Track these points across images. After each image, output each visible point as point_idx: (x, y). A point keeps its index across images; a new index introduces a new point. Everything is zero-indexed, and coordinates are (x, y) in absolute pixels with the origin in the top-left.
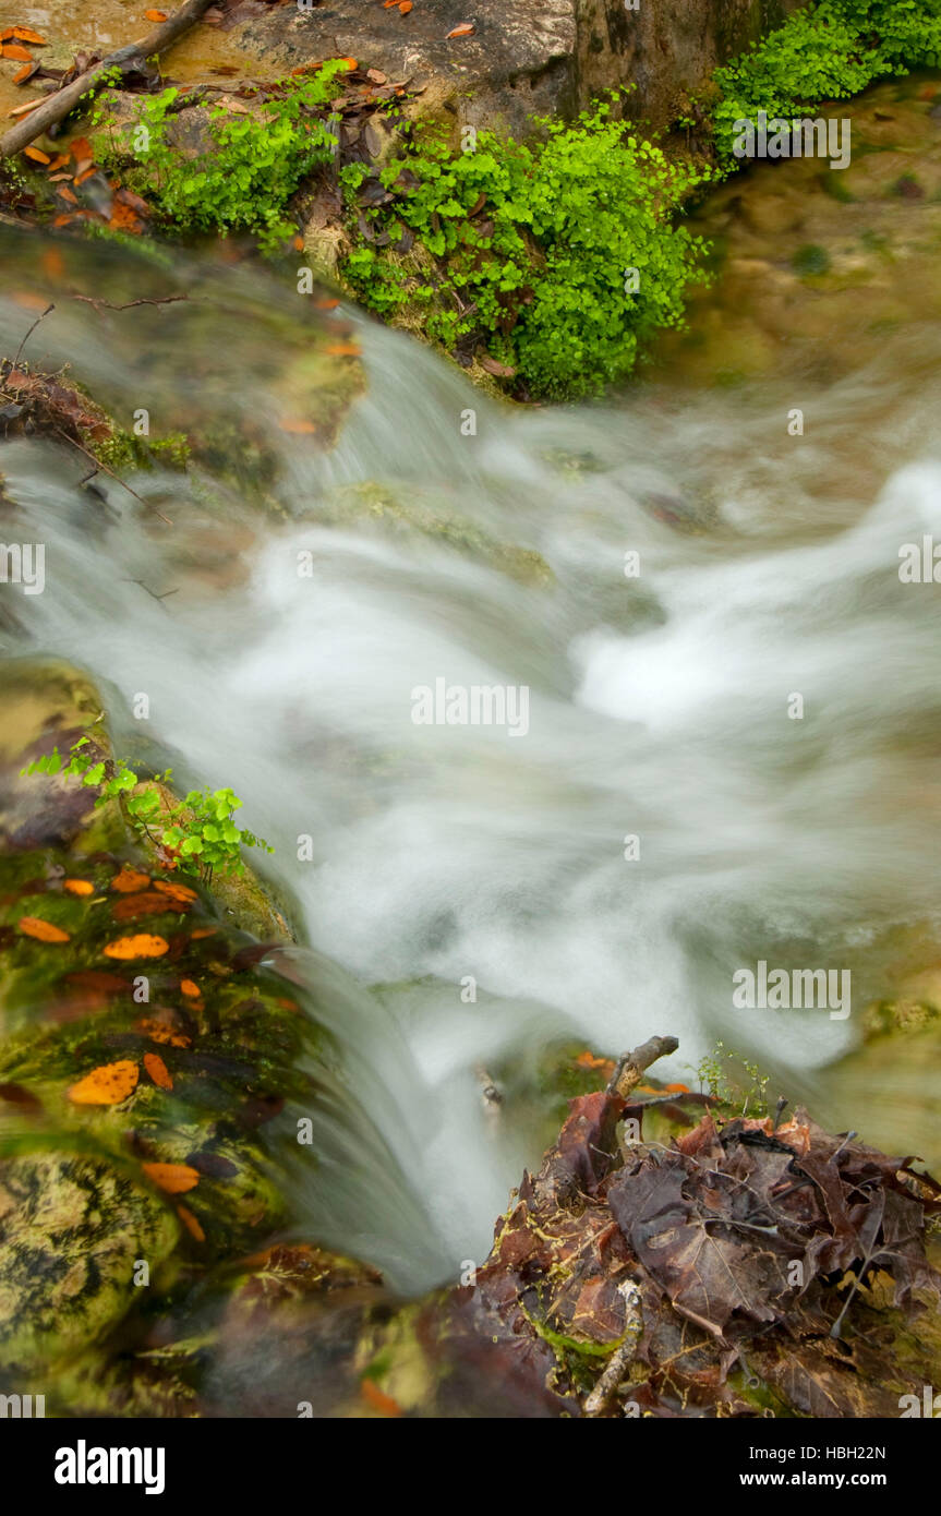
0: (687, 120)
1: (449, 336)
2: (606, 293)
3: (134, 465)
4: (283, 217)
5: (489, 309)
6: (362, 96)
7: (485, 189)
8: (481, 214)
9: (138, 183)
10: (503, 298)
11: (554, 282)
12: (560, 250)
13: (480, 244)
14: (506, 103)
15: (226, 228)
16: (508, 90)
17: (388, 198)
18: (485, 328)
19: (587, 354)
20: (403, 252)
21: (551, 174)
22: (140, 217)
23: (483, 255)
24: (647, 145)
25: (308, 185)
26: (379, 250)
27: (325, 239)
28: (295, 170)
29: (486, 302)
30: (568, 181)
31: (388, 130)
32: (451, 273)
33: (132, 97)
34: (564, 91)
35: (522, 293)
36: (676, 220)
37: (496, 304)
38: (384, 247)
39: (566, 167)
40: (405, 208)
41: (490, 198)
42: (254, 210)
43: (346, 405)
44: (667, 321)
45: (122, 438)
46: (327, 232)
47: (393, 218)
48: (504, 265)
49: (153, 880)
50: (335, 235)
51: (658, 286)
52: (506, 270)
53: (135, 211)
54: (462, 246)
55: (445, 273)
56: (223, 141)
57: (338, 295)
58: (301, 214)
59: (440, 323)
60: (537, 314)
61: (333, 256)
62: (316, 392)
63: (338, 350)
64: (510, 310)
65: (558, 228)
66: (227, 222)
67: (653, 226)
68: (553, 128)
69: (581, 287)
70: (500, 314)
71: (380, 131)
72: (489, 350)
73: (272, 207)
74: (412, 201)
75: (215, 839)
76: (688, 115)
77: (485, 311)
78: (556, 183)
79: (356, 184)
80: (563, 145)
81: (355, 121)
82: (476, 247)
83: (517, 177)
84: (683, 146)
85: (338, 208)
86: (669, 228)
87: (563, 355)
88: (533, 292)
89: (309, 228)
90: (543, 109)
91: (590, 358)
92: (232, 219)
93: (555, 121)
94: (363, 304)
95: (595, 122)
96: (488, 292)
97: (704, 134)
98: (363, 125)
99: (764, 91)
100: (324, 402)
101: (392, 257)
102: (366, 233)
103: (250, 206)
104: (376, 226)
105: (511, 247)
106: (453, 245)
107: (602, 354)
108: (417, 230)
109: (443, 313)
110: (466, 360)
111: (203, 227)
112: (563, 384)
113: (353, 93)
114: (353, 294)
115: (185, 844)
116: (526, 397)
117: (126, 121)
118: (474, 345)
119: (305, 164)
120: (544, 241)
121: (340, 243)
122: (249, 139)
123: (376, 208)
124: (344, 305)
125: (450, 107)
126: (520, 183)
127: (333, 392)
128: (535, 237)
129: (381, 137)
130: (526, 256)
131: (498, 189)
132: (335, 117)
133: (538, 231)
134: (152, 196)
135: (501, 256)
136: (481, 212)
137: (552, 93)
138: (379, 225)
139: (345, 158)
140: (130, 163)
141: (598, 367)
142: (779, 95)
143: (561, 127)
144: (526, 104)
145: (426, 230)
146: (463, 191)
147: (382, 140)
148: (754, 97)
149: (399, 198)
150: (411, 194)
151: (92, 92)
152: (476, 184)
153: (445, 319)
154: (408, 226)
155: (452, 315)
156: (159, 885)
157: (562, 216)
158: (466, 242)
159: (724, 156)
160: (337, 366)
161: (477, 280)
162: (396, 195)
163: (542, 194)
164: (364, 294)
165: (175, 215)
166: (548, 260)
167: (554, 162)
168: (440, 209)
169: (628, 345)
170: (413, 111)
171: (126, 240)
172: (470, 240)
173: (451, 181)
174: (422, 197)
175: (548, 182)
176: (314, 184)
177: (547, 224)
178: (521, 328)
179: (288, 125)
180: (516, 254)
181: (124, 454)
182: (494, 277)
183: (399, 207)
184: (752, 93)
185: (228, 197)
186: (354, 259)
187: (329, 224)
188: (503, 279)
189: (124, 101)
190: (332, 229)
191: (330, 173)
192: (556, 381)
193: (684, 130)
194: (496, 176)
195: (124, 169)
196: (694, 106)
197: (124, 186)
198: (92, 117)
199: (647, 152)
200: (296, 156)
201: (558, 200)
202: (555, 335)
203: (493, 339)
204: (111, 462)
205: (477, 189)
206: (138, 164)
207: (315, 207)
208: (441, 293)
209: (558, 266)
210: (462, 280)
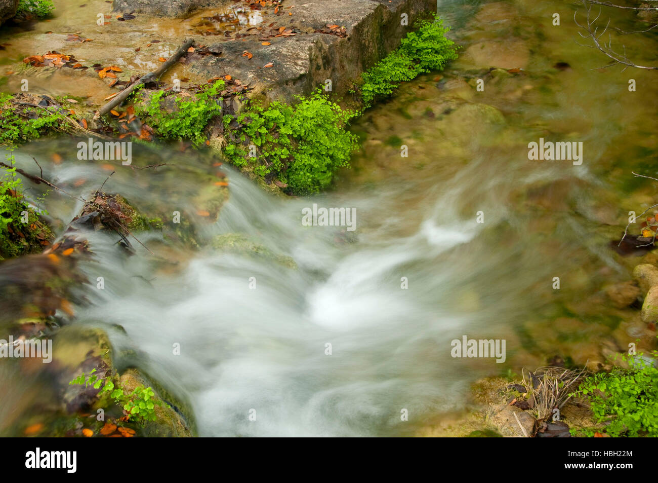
0: (352, 91)
1: (263, 174)
2: (321, 156)
3: (143, 228)
4: (201, 135)
5: (278, 165)
6: (232, 89)
7: (276, 122)
8: (274, 130)
9: (150, 122)
10: (282, 161)
11: (301, 154)
12: (303, 143)
13: (274, 141)
14: (284, 90)
15: (181, 138)
16: (285, 86)
17: (240, 126)
18: (276, 170)
19: (313, 179)
20: (246, 145)
21: (300, 116)
22: (151, 134)
23: (275, 145)
24: (335, 104)
25: (212, 122)
26: (237, 144)
27: (217, 141)
28: (207, 117)
29: (276, 161)
30: (305, 119)
31: (241, 102)
32: (263, 152)
33: (150, 91)
34: (305, 85)
35: (291, 158)
36: (347, 128)
37: (280, 162)
38: (239, 143)
39: (305, 114)
40: (247, 129)
41: (278, 125)
42: (192, 131)
43: (221, 205)
44: (343, 164)
45: (139, 218)
46: (218, 139)
47: (242, 133)
48: (283, 148)
49: (118, 427)
50: (221, 140)
51: (340, 152)
52: (283, 151)
53: (150, 132)
54: (267, 142)
55: (261, 152)
56: (181, 108)
57: (223, 161)
58: (209, 132)
59: (259, 170)
60: (295, 165)
61: (220, 147)
62: (210, 201)
63: (220, 184)
64: (285, 164)
65: (302, 135)
66: (182, 136)
67: (337, 132)
68: (301, 99)
69: (311, 155)
70: (281, 166)
71: (238, 102)
72: (278, 178)
73: (197, 131)
74: (249, 127)
75: (144, 408)
76: (353, 89)
77: (276, 165)
78: (301, 119)
79: (229, 122)
80: (304, 105)
81: (229, 99)
82: (272, 142)
83: (288, 117)
84: (351, 99)
85: (222, 130)
86: (344, 132)
87: (304, 180)
88: (293, 157)
89: (211, 137)
90: (297, 92)
91: (315, 180)
92: (183, 135)
93: (302, 96)
94: (231, 164)
95: (318, 96)
96: (277, 159)
97: (359, 95)
98: (232, 100)
99: (379, 80)
100: (213, 204)
101: (242, 147)
102: (232, 139)
103: (190, 130)
104: (236, 137)
105: (285, 142)
106: (264, 142)
107: (319, 178)
108: (251, 137)
109: (260, 167)
110: (269, 182)
111: (173, 138)
112: (305, 189)
113: (229, 88)
114: (227, 160)
115: (133, 409)
116: (292, 194)
117: (147, 100)
118: (272, 176)
119: (209, 116)
120: (298, 139)
121: (223, 142)
122: (189, 108)
123: (236, 130)
124: (224, 164)
125: (263, 93)
126: (288, 120)
127: (216, 200)
128: (294, 138)
129: (238, 105)
130: (291, 145)
131: (281, 121)
132: (221, 99)
133: (295, 136)
134: (156, 127)
135: (282, 146)
136: (275, 129)
137: (301, 86)
138: (237, 136)
139: (224, 113)
140: (147, 115)
141: (318, 183)
142: (385, 81)
143: (304, 99)
144: (292, 91)
145: (254, 137)
146: (268, 122)
147: (239, 105)
148: (376, 82)
149: (245, 126)
150: (248, 124)
151: (134, 92)
152: (273, 120)
153: (261, 169)
154: (247, 135)
155: (264, 167)
156: (120, 429)
157: (303, 131)
158: (269, 140)
159: (366, 102)
160: (219, 190)
161: (273, 154)
162: (243, 125)
163: (296, 123)
164: (231, 161)
165: (163, 134)
166: (298, 146)
167: (301, 111)
168: (259, 130)
169: (329, 175)
170: (250, 95)
171: (145, 143)
172: (270, 140)
173: (263, 120)
174: (253, 125)
175: (298, 119)
176: (214, 122)
177: (298, 133)
178: (290, 169)
179: (204, 102)
180: (287, 144)
181: (140, 224)
182: (279, 153)
183: (244, 129)
184: (375, 81)
185: (182, 127)
186: (227, 149)
187: (219, 136)
188: (282, 154)
189: (147, 93)
190: (220, 137)
191: (219, 118)
192: (302, 188)
193: (351, 94)
194: (279, 117)
195: (145, 118)
196: (354, 86)
197: (146, 123)
198: (134, 100)
199: (335, 107)
200: (207, 113)
201: (302, 125)
202: (302, 173)
203: (279, 174)
204: (135, 227)
205: (273, 122)
206: (150, 116)
207: (214, 129)
208: (260, 159)
209: (302, 148)
210: (267, 154)
